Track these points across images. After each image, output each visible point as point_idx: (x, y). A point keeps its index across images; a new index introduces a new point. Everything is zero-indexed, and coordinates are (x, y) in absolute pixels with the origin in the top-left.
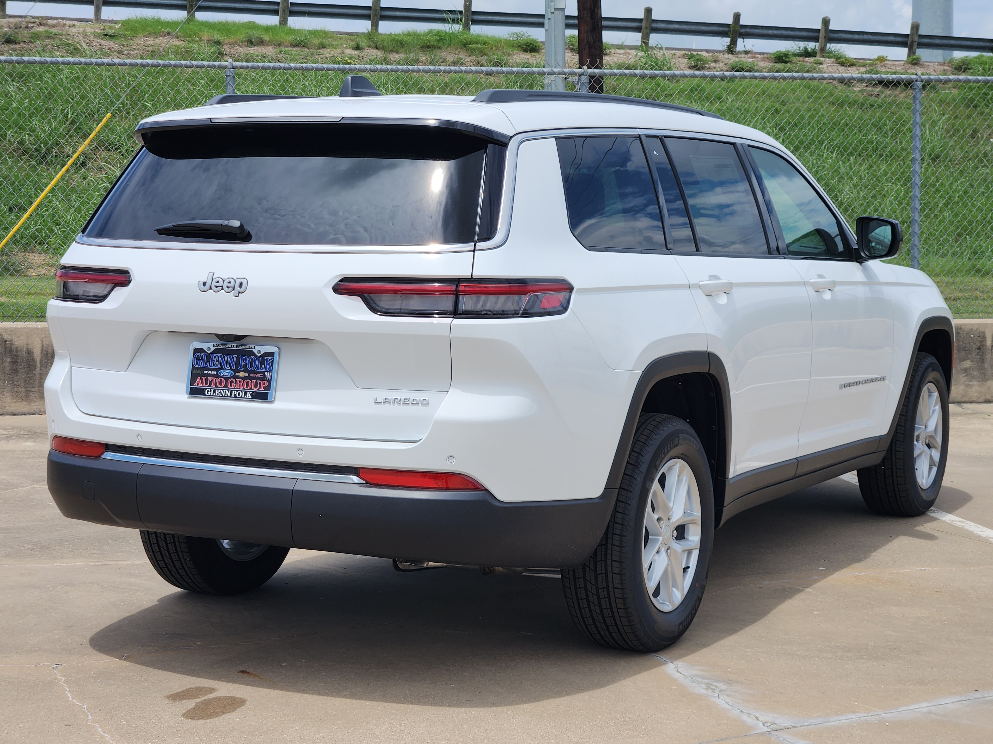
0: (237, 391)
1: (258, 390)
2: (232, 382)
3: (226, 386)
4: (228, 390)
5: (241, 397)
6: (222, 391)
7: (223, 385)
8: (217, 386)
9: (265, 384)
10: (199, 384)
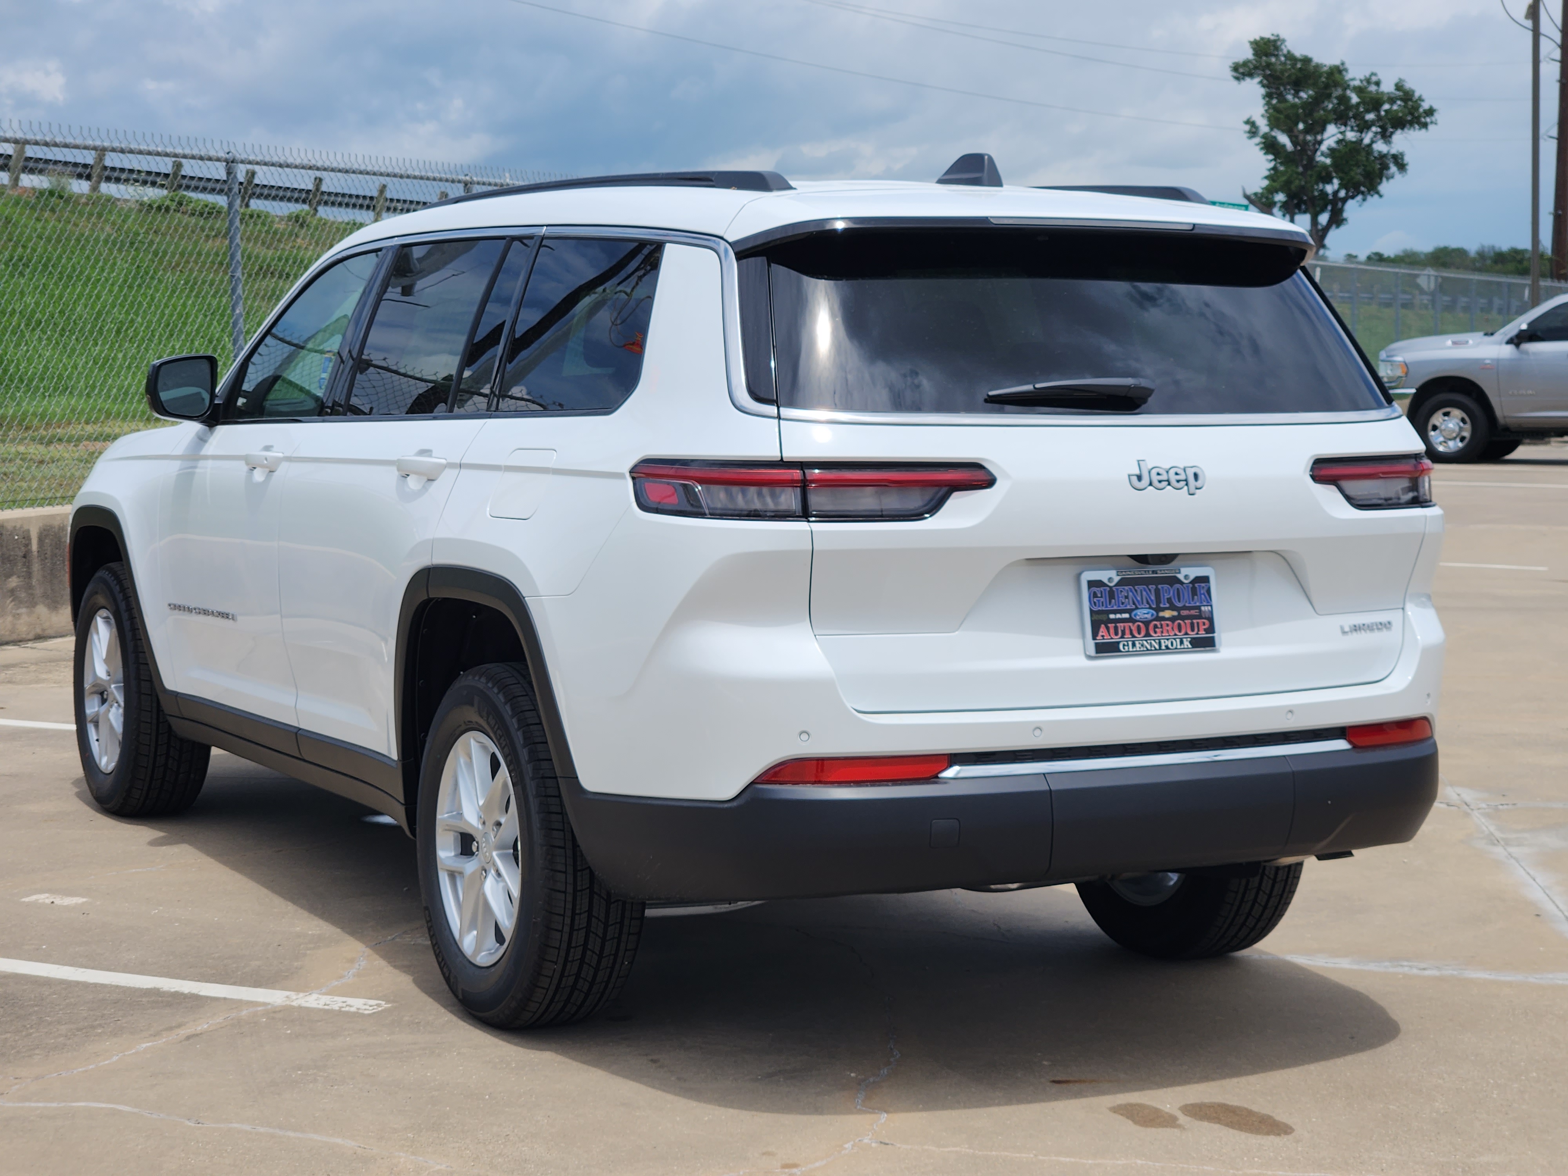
0: (1168, 639)
1: (1197, 634)
2: (1156, 627)
3: (1148, 635)
4: (1154, 640)
5: (1176, 648)
6: (1145, 642)
7: (1143, 634)
8: (1134, 637)
9: (1204, 624)
10: (1105, 637)
